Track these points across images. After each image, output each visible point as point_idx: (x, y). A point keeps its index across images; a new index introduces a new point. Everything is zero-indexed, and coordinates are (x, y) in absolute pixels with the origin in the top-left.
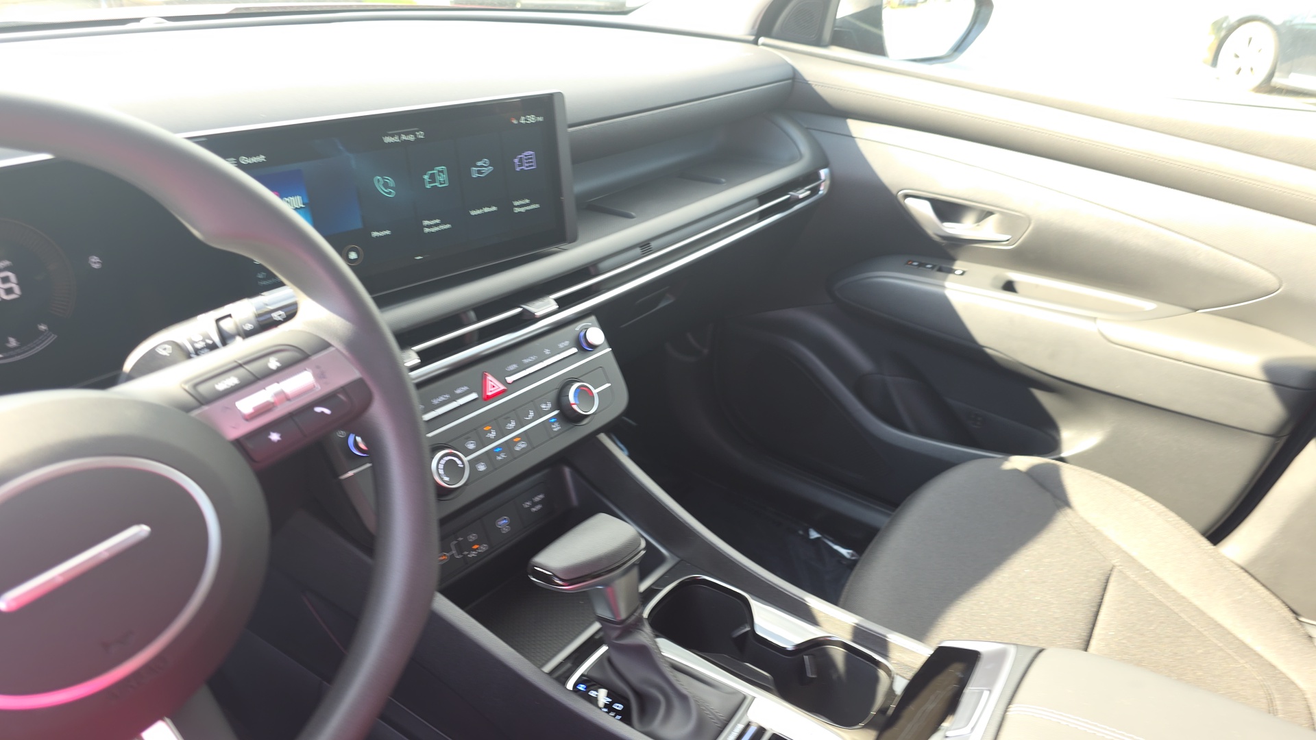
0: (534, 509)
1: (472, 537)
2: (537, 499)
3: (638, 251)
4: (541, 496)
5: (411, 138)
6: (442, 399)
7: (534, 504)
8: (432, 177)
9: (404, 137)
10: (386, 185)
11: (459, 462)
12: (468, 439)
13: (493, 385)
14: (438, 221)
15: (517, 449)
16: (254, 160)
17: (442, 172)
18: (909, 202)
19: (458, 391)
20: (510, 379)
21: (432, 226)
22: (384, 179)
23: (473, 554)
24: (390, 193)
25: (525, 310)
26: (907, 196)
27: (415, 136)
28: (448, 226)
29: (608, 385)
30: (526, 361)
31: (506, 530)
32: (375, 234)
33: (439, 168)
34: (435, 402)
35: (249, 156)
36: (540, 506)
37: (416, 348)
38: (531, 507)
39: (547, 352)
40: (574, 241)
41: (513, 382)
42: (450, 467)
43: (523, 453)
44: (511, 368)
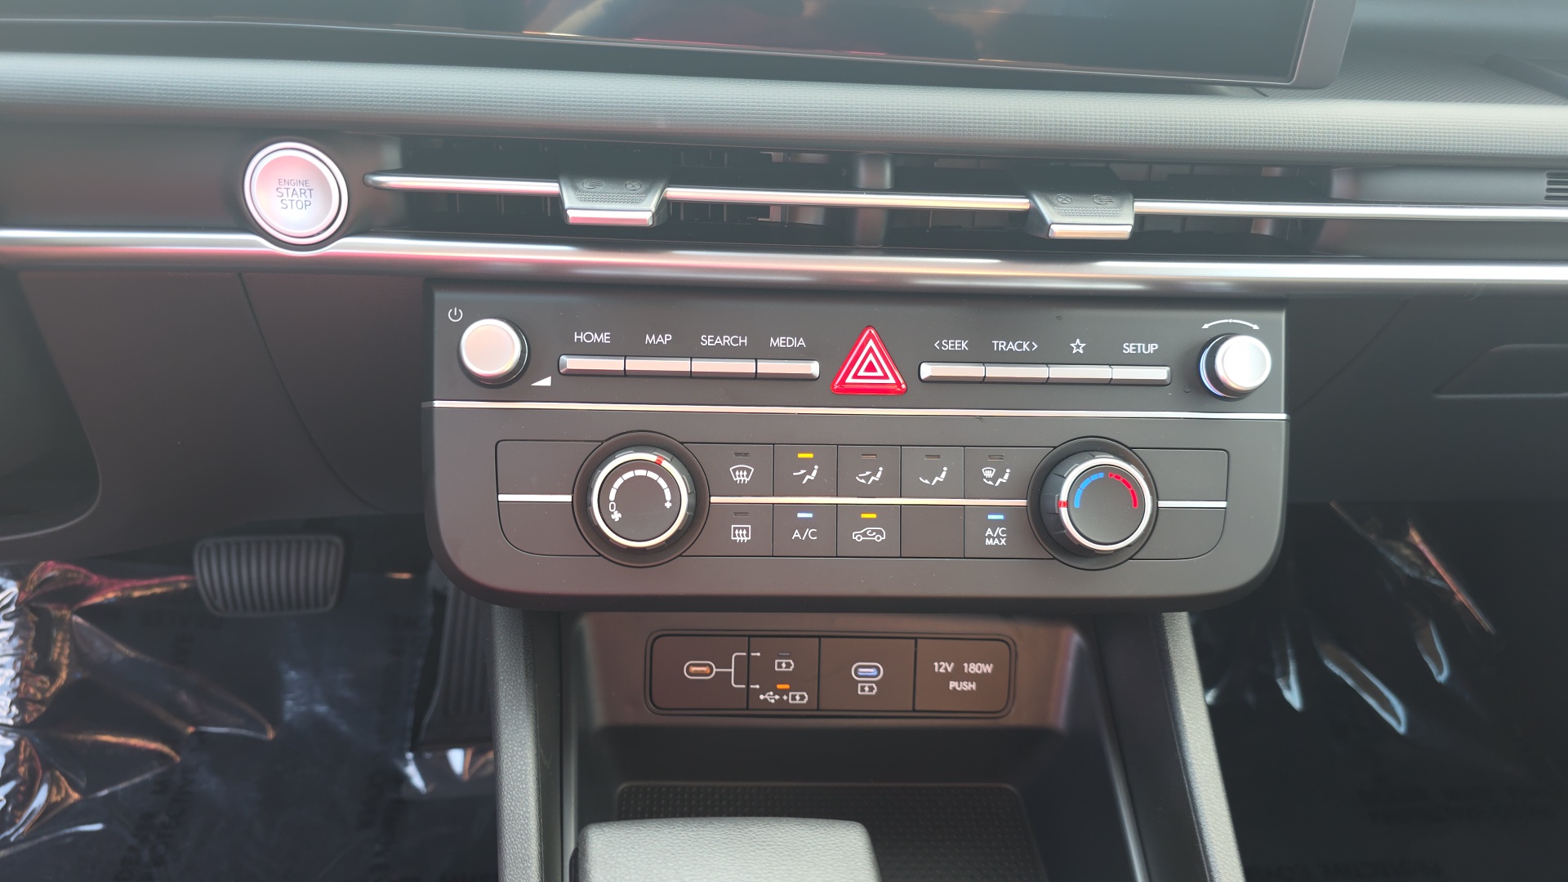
0: (953, 684)
1: (784, 665)
2: (973, 668)
3: (1539, 184)
4: (988, 668)
6: (727, 340)
7: (959, 675)
11: (668, 496)
12: (742, 456)
15: (857, 536)
19: (779, 342)
20: (927, 370)
23: (771, 697)
25: (1033, 214)
29: (1223, 504)
30: (1001, 345)
31: (866, 690)
34: (707, 341)
36: (973, 686)
37: (676, 193)
38: (948, 677)
39: (1078, 347)
40: (1315, 86)
41: (933, 381)
42: (640, 496)
43: (868, 554)
44: (949, 345)
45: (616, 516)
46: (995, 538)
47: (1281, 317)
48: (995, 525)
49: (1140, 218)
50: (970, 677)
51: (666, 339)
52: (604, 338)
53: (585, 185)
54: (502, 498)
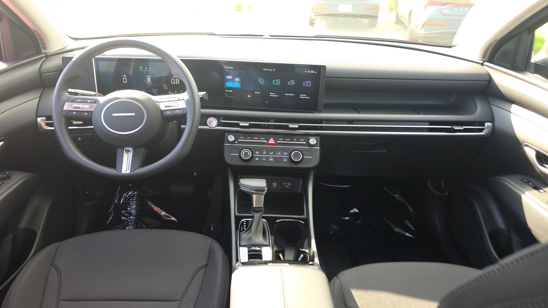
0: (286, 186)
2: (289, 184)
4: (290, 184)
5: (271, 70)
6: (256, 138)
7: (287, 185)
8: (275, 82)
9: (269, 70)
10: (261, 81)
11: (249, 154)
12: (257, 151)
13: (272, 141)
14: (274, 94)
15: (270, 160)
16: (230, 68)
17: (279, 81)
18: (526, 149)
19: (262, 139)
20: (278, 142)
21: (272, 95)
22: (261, 79)
24: (262, 83)
25: (288, 125)
26: (526, 146)
27: (273, 70)
28: (277, 96)
29: (312, 157)
30: (286, 139)
31: (275, 186)
32: (256, 92)
33: (278, 80)
34: (254, 138)
35: (229, 67)
36: (289, 186)
37: (251, 123)
38: (285, 185)
39: (295, 140)
40: (320, 112)
41: (279, 143)
42: (246, 154)
43: (271, 161)
44: (281, 139)
45: (243, 156)
46: (285, 160)
47: (319, 137)
48: (285, 159)
49: (299, 126)
50: (288, 185)
51: (250, 138)
52: (243, 138)
53: (242, 122)
54: (231, 154)
